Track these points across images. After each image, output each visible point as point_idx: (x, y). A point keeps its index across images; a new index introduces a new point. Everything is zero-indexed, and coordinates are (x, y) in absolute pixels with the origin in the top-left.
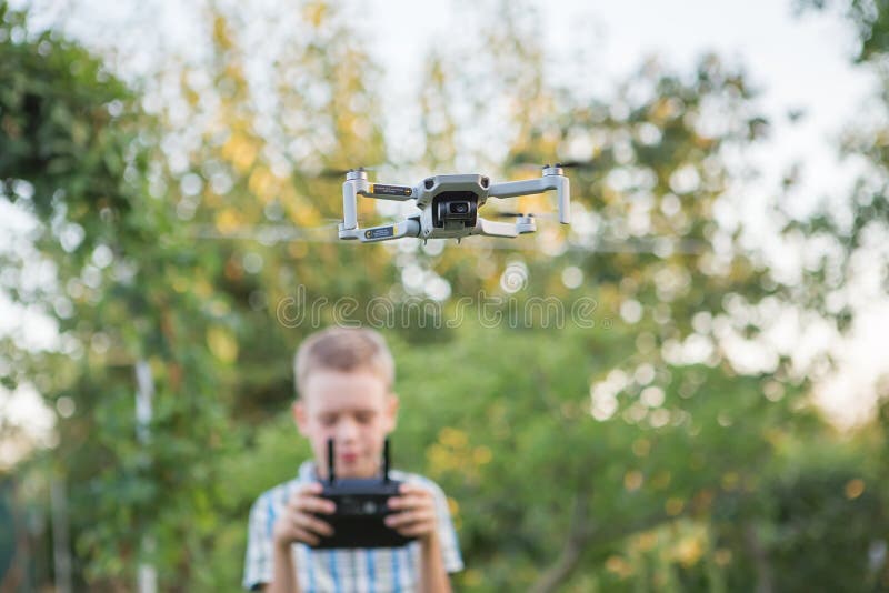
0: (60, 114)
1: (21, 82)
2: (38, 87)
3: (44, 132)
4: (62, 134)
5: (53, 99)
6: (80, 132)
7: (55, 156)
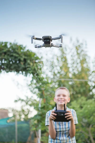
0: (29, 61)
1: (24, 57)
2: (26, 58)
3: (26, 64)
4: (29, 64)
5: (28, 59)
6: (31, 64)
7: (28, 67)
